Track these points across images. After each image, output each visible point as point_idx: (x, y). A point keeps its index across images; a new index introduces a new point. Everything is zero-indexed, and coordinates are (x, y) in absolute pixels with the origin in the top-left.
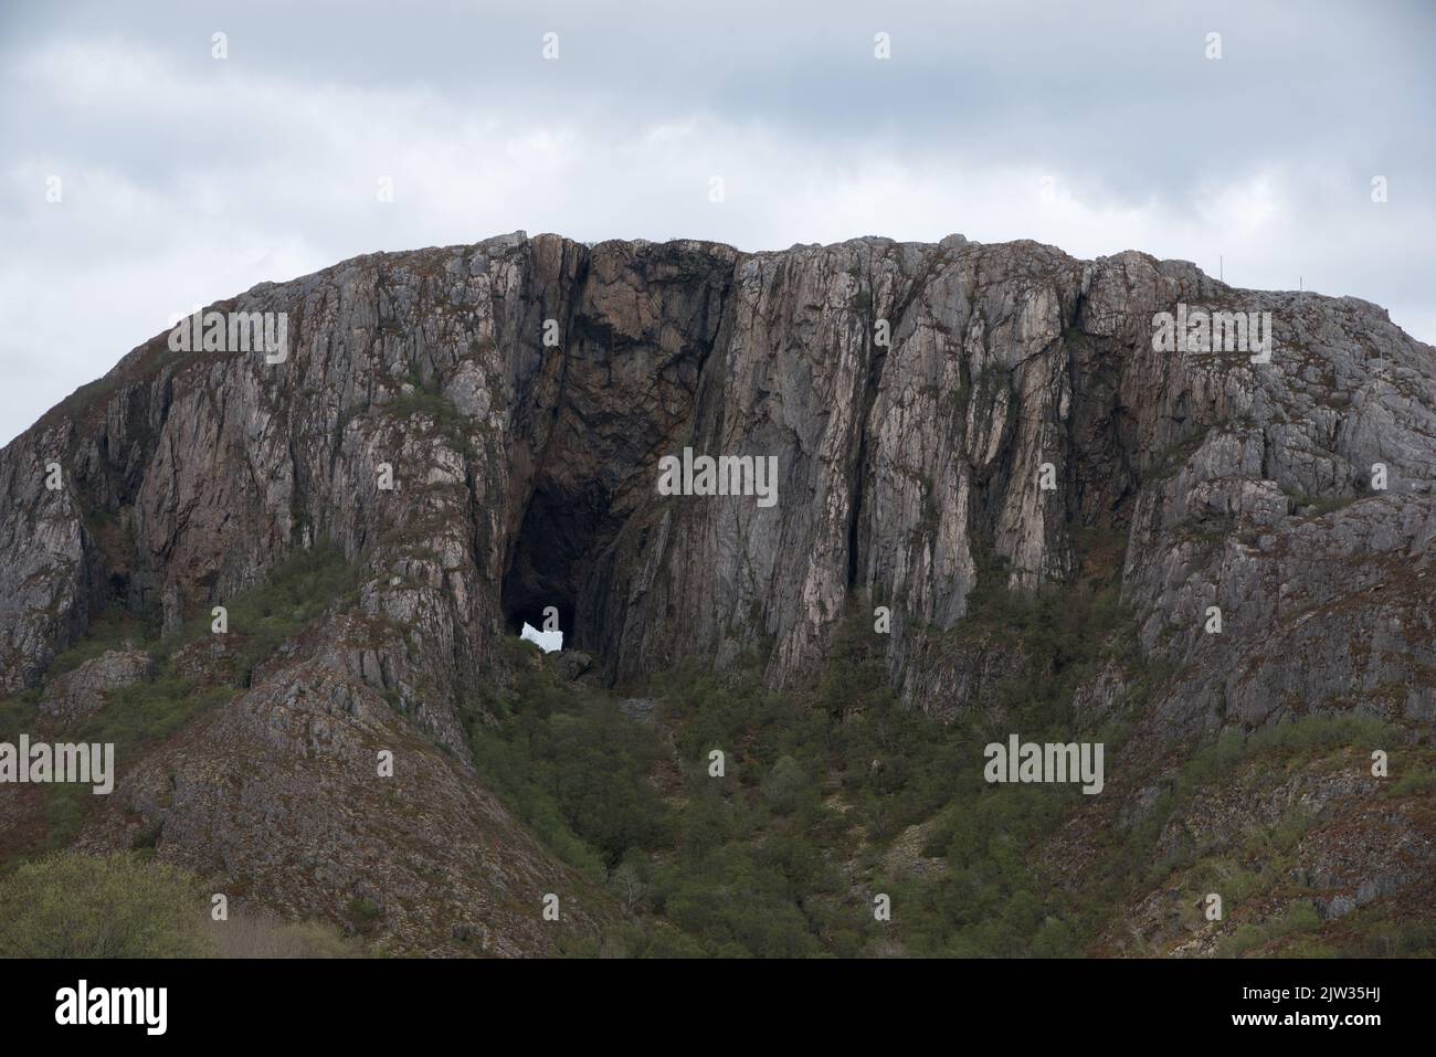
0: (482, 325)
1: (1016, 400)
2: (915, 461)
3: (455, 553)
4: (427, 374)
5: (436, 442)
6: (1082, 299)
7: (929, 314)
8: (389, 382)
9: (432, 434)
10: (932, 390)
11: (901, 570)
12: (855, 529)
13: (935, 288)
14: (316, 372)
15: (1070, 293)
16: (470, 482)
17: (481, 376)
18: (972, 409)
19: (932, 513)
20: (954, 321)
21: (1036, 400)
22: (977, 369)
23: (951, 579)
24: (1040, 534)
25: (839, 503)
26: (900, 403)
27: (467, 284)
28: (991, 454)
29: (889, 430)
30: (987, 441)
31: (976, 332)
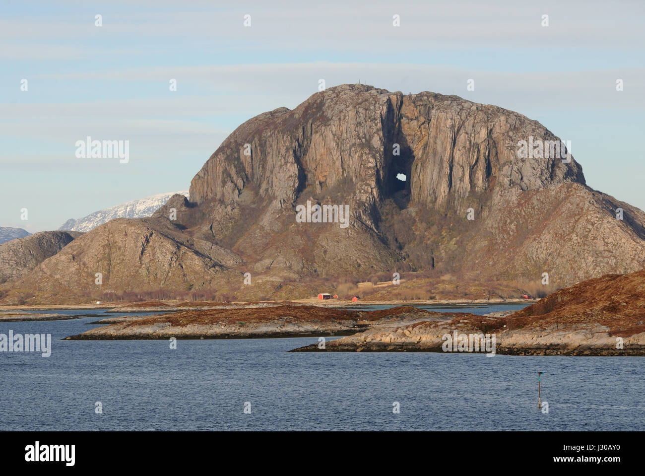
0: (378, 124)
1: (479, 151)
2: (461, 163)
3: (373, 184)
4: (367, 137)
5: (370, 156)
6: (491, 130)
7: (465, 130)
8: (360, 139)
9: (369, 154)
10: (464, 147)
11: (458, 186)
12: (450, 176)
13: (466, 124)
14: (344, 135)
15: (489, 129)
16: (376, 166)
17: (379, 138)
18: (471, 152)
19: (464, 174)
20: (469, 132)
21: (482, 151)
22: (472, 144)
23: (466, 188)
24: (481, 180)
25: (448, 171)
26: (459, 150)
27: (375, 113)
28: (474, 163)
29: (457, 155)
30: (473, 160)
31: (473, 135)
